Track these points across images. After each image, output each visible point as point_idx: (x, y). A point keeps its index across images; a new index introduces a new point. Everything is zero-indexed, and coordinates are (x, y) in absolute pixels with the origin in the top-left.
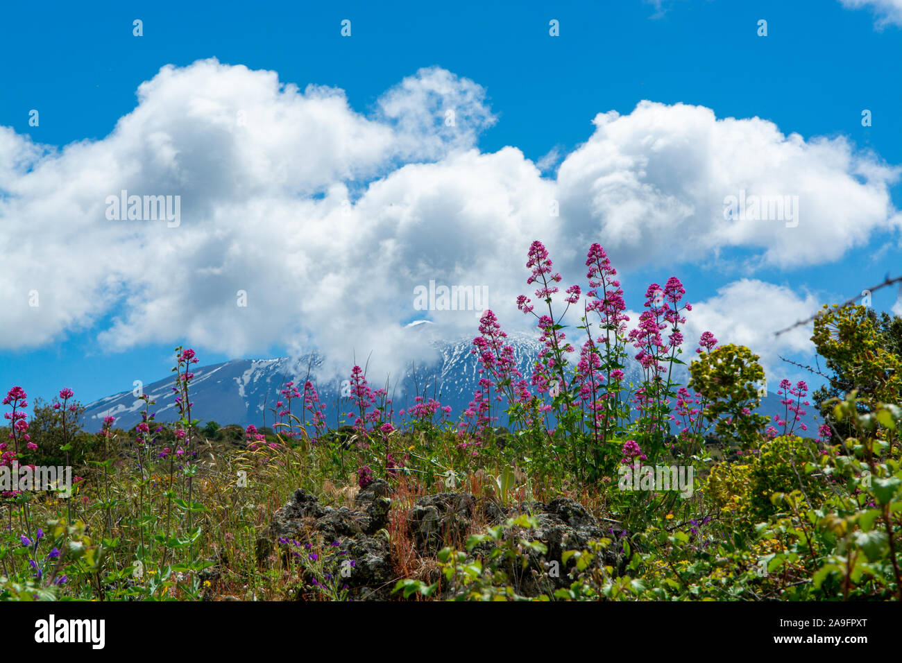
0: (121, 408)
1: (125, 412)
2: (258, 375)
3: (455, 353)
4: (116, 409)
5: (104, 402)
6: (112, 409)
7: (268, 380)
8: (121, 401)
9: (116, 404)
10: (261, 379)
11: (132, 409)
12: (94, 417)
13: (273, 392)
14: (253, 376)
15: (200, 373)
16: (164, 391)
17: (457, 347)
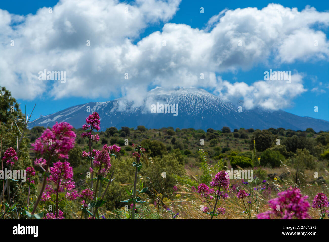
0: (49, 120)
1: (51, 122)
2: (99, 108)
3: (170, 99)
4: (47, 120)
5: (43, 118)
6: (46, 120)
7: (103, 109)
8: (50, 118)
9: (47, 119)
10: (100, 109)
11: (53, 120)
12: (39, 123)
13: (104, 113)
14: (97, 108)
15: (78, 107)
16: (65, 114)
17: (171, 97)
